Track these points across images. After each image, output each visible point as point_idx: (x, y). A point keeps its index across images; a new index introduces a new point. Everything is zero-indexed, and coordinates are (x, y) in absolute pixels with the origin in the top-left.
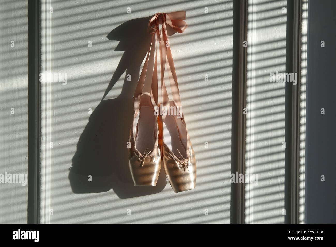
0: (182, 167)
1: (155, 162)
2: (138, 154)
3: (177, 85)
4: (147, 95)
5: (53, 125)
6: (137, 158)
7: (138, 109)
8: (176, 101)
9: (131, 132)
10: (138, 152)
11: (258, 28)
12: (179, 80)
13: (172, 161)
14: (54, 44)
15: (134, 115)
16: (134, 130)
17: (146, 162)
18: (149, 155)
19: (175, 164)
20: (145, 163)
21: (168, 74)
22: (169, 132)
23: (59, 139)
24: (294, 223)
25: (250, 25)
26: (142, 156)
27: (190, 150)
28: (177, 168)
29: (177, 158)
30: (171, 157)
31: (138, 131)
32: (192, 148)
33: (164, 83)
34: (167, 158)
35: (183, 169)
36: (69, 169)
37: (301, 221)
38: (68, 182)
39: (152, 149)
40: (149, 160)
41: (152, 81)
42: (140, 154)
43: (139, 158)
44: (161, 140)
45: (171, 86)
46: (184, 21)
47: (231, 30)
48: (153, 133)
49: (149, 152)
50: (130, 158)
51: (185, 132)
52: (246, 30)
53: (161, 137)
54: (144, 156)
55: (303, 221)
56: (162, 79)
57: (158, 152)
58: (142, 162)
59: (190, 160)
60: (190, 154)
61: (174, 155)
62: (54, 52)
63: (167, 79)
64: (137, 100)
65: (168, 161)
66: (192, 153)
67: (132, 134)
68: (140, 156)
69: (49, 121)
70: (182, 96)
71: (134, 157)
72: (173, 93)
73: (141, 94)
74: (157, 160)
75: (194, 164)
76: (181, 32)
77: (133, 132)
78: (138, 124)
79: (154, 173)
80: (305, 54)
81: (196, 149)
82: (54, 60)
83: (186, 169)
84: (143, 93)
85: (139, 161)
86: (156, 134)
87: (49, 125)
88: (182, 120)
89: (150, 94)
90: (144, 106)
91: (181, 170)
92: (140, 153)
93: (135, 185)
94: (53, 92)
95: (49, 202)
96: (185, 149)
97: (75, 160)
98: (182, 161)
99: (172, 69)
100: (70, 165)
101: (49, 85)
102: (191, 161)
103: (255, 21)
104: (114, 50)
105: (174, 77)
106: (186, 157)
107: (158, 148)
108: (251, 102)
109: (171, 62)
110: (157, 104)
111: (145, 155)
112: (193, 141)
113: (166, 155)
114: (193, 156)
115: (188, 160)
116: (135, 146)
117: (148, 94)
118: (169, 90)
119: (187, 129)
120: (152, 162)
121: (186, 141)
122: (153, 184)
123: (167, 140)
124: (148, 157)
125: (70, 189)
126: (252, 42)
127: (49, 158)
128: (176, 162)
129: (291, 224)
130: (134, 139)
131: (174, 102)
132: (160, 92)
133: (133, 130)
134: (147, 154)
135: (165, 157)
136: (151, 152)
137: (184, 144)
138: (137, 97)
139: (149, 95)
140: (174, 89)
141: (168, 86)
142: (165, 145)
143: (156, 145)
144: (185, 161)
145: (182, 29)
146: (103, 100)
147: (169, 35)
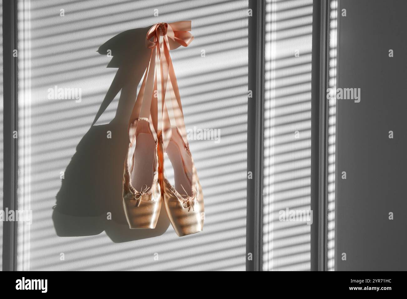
0: (186, 207)
1: (153, 200)
2: (133, 191)
3: (180, 107)
4: (145, 121)
5: (33, 154)
6: (131, 196)
7: (133, 137)
8: (180, 127)
9: (125, 165)
10: (133, 189)
11: (279, 40)
12: (183, 102)
13: (174, 199)
14: (34, 58)
15: (129, 144)
16: (130, 161)
17: (143, 201)
18: (146, 192)
19: (178, 202)
20: (141, 202)
21: (170, 94)
22: (172, 164)
23: (40, 172)
24: (322, 270)
25: (268, 37)
26: (139, 193)
27: (196, 185)
28: (179, 208)
29: (180, 195)
30: (174, 195)
31: (134, 163)
32: (198, 182)
33: (166, 106)
34: (168, 196)
35: (187, 209)
36: (53, 208)
37: (330, 269)
38: (51, 222)
39: (150, 185)
40: (147, 198)
41: (152, 103)
42: (136, 192)
43: (134, 196)
44: (161, 173)
45: (174, 109)
46: (189, 33)
47: (246, 42)
48: (153, 165)
49: (146, 189)
50: (124, 196)
51: (191, 164)
52: (263, 42)
53: (161, 171)
54: (140, 194)
55: (333, 268)
56: (163, 101)
57: (157, 188)
58: (138, 201)
59: (196, 198)
60: (197, 190)
61: (176, 191)
62: (34, 68)
63: (168, 100)
64: (133, 126)
65: (170, 199)
66: (199, 190)
67: (127, 167)
68: (136, 193)
69: (29, 151)
70: (187, 120)
71: (128, 194)
72: (176, 118)
73: (137, 119)
74: (156, 198)
75: (201, 202)
76: (185, 45)
77: (128, 165)
78: (135, 154)
79: (153, 214)
80: (334, 71)
81: (204, 183)
82: (34, 78)
83: (191, 209)
84: (140, 118)
85: (134, 199)
86: (156, 166)
87: (28, 155)
88: (187, 151)
89: (149, 120)
90: (141, 133)
91: (185, 210)
92: (135, 190)
93: (130, 228)
94: (33, 116)
95: (28, 246)
96: (191, 183)
97: (59, 197)
98: (186, 200)
99: (176, 89)
100: (54, 203)
101: (28, 107)
102: (198, 199)
103: (274, 31)
104: (106, 67)
105: (178, 98)
106: (191, 194)
107: (157, 184)
108: (270, 127)
109: (174, 80)
110: (156, 131)
111: (142, 193)
112: (200, 174)
113: (168, 192)
114: (201, 192)
115: (193, 197)
116: (129, 181)
117: (147, 119)
118: (171, 114)
119: (193, 161)
120: (151, 200)
121: (192, 174)
122: (152, 226)
123: (169, 173)
124: (145, 194)
125: (53, 231)
126: (271, 56)
127: (28, 194)
128: (179, 200)
129: (319, 271)
130: (128, 173)
131: (177, 128)
132: (161, 116)
133: (128, 163)
134: (144, 191)
135: (166, 194)
136: (149, 189)
137: (189, 177)
138: (133, 123)
139: (147, 121)
140: (178, 113)
141: (170, 109)
142: (166, 181)
143: (156, 180)
144: (190, 199)
145: (187, 42)
146: (94, 125)
147: (171, 48)
